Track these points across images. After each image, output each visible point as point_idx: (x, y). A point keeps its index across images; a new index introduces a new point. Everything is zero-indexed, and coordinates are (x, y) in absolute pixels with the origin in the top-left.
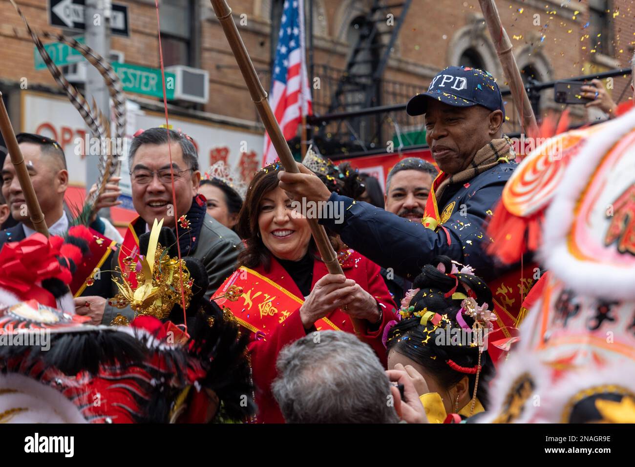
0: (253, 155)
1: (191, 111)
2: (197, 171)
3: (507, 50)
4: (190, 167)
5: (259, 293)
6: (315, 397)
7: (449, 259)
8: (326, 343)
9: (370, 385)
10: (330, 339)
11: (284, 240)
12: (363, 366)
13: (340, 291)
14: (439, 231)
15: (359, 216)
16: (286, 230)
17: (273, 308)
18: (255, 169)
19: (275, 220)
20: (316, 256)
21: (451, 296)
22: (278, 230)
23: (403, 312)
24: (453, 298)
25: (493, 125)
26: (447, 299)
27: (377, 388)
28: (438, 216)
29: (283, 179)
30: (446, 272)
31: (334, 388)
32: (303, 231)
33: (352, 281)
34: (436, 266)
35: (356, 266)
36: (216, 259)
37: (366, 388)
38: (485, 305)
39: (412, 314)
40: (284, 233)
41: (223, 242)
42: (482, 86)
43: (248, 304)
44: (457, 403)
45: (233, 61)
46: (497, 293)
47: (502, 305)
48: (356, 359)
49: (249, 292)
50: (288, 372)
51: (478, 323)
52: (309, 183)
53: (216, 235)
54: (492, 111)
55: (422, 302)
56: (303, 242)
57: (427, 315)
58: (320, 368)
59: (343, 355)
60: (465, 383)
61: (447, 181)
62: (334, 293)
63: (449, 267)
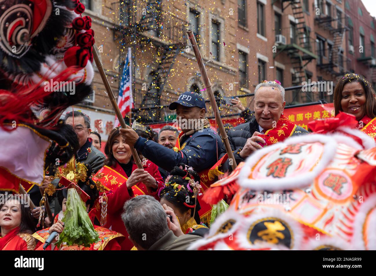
0: (111, 123)
1: (88, 106)
2: (89, 128)
3: (209, 86)
4: (87, 126)
5: (111, 176)
6: (137, 220)
7: (184, 164)
8: (142, 200)
9: (158, 216)
10: (144, 199)
11: (121, 155)
12: (156, 209)
13: (142, 175)
14: (179, 152)
15: (149, 145)
16: (123, 151)
17: (116, 182)
18: (112, 128)
19: (118, 147)
20: (134, 162)
21: (185, 178)
22: (120, 151)
23: (166, 184)
24: (186, 179)
25: (201, 114)
26: (183, 179)
27: (161, 217)
28: (180, 148)
29: (121, 131)
30: (183, 169)
31: (144, 217)
32: (129, 152)
33: (146, 172)
34: (179, 167)
35: (149, 166)
36: (95, 162)
37: (157, 218)
38: (198, 182)
39: (170, 185)
40: (122, 153)
41: (98, 156)
42: (198, 99)
43: (107, 180)
44: (186, 219)
45: (103, 87)
46: (201, 177)
47: (203, 182)
48: (153, 206)
49: (107, 175)
50: (128, 211)
51: (195, 189)
52: (131, 132)
53: (95, 153)
54: (201, 108)
55: (174, 180)
56: (129, 156)
57: (176, 185)
58: (139, 210)
59: (148, 204)
60: (190, 211)
61: (184, 135)
62: (139, 176)
63: (184, 167)
